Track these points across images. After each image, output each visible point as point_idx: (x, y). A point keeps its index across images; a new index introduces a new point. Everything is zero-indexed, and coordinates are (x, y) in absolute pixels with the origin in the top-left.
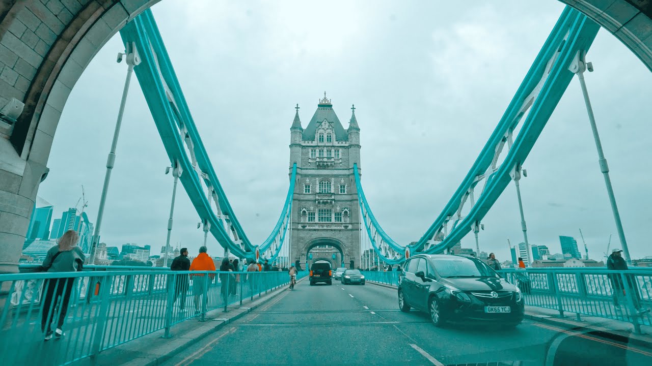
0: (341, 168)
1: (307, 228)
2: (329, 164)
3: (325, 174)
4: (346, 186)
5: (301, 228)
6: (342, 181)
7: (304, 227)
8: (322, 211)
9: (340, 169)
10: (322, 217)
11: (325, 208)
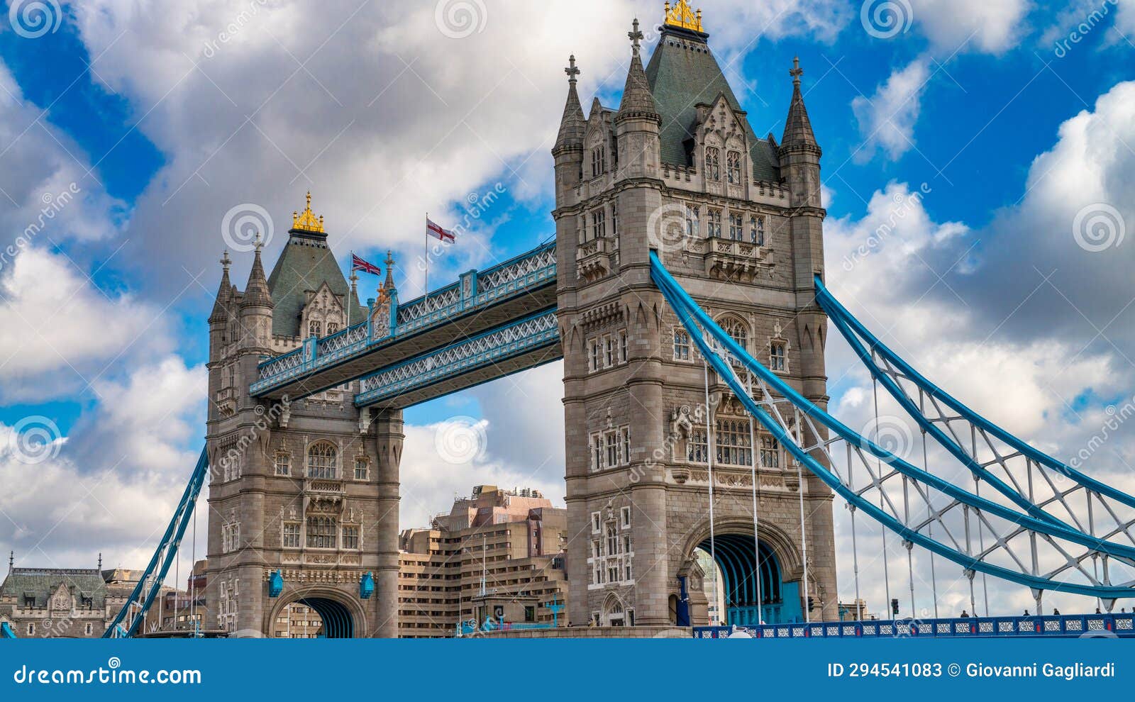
0: (771, 283)
1: (690, 482)
2: (747, 264)
3: (731, 297)
4: (788, 346)
5: (673, 482)
6: (778, 329)
7: (681, 478)
8: (726, 427)
9: (771, 288)
10: (727, 449)
11: (734, 417)
